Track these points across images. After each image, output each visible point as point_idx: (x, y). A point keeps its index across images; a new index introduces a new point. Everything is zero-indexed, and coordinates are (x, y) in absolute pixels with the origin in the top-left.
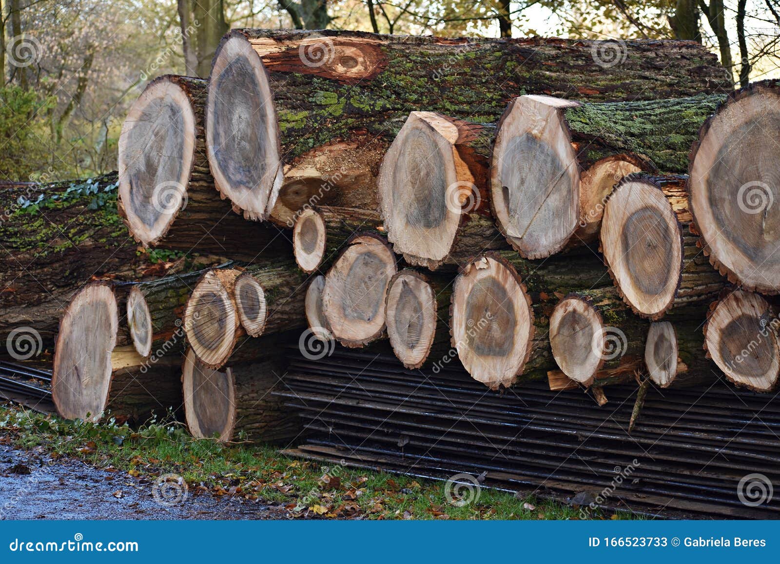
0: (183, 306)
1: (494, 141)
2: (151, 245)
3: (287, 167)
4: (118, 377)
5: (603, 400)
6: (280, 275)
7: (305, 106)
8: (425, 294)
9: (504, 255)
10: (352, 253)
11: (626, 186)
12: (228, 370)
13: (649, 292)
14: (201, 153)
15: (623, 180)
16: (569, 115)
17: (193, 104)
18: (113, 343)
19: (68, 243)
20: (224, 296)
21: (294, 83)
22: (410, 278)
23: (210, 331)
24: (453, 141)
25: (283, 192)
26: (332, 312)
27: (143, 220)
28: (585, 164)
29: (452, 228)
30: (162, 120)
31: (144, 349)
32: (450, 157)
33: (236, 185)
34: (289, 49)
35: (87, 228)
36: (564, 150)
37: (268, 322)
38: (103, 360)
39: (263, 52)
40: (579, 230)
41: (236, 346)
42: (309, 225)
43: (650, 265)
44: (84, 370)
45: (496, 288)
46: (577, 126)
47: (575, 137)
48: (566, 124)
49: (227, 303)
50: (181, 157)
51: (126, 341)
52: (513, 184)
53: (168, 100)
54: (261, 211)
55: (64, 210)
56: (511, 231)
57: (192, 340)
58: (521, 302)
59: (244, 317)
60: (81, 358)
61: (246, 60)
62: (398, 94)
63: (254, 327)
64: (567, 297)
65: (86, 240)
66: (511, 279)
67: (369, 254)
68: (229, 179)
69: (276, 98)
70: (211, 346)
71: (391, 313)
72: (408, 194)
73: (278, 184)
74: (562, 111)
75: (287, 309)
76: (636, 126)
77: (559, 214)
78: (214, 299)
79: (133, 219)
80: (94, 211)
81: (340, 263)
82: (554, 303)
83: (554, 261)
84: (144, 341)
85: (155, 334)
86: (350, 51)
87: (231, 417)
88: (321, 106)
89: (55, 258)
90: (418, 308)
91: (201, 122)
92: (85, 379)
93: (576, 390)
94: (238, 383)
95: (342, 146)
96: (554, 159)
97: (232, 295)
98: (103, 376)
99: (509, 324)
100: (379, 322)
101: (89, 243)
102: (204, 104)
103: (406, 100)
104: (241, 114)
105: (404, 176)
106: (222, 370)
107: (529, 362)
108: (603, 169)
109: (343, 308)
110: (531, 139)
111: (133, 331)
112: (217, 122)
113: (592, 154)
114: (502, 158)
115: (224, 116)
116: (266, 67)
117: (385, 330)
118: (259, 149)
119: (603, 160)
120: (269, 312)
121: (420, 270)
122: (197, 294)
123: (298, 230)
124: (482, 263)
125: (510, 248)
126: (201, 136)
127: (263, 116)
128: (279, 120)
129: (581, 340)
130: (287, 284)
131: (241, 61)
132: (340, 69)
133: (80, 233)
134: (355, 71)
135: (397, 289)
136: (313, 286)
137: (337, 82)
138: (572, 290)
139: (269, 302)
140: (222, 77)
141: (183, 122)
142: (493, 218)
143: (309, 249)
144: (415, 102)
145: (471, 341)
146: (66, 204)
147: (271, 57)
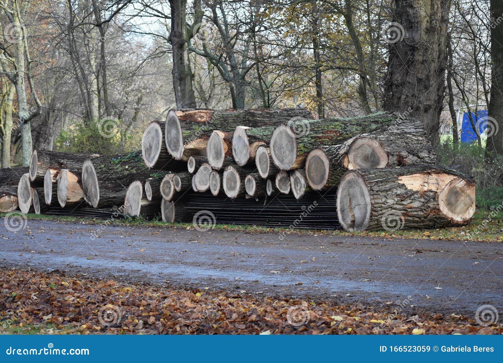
0: (159, 186)
1: (232, 138)
2: (151, 168)
3: (185, 146)
4: (142, 207)
5: (257, 200)
6: (185, 175)
7: (190, 129)
8: (218, 176)
9: (234, 165)
10: (202, 168)
11: (260, 148)
12: (173, 202)
13: (264, 172)
14: (164, 142)
15: (260, 146)
16: (247, 131)
17: (162, 129)
18: (141, 197)
19: (128, 172)
20: (170, 181)
21: (187, 123)
22: (214, 173)
23: (167, 191)
24: (223, 138)
25: (184, 152)
26: (197, 183)
27: (149, 161)
28: (251, 143)
29: (223, 159)
30: (153, 133)
31: (150, 198)
32: (222, 142)
33: (173, 151)
34: (186, 114)
35: (134, 167)
36: (246, 139)
37: (182, 187)
38: (138, 203)
39: (179, 115)
40: (250, 158)
41: (174, 195)
42: (191, 161)
43: (264, 166)
44: (133, 206)
45: (232, 173)
46: (249, 134)
47: (249, 136)
48: (246, 133)
49: (171, 183)
50: (159, 144)
51: (145, 197)
52: (236, 148)
53: (155, 128)
54: (179, 157)
55: (127, 162)
56: (236, 160)
57: (162, 193)
58: (238, 177)
59: (176, 187)
60: (132, 203)
61: (174, 117)
62: (215, 126)
63: (178, 189)
64: (248, 175)
65: (134, 171)
66: (236, 171)
67: (206, 168)
68: (171, 149)
69: (182, 128)
70: (167, 195)
71: (211, 182)
72: (213, 152)
73: (183, 150)
74: (246, 130)
75: (187, 184)
76: (266, 133)
77: (246, 155)
78: (168, 182)
79: (146, 161)
80: (136, 162)
81: (199, 171)
82: (245, 177)
83: (245, 167)
84: (150, 196)
85: (152, 194)
86: (202, 114)
87: (174, 215)
88: (195, 129)
89: (125, 177)
90: (216, 181)
91: (164, 134)
92: (133, 208)
93: (252, 199)
94: (175, 205)
95: (200, 140)
96: (244, 141)
97: (172, 181)
98: (138, 207)
99: (235, 182)
100: (208, 185)
101: (135, 172)
102: (164, 129)
103: (217, 127)
104: (174, 132)
105: (212, 147)
106: (170, 201)
107: (240, 192)
108: (256, 144)
109: (200, 182)
110: (240, 137)
111: (147, 193)
112: (168, 134)
113: (253, 140)
114: (234, 142)
115: (169, 132)
116: (179, 119)
117: (209, 187)
118: (178, 141)
119: (255, 142)
120: (182, 185)
121: (216, 170)
122: (163, 181)
123: (189, 162)
124: (229, 168)
125: (236, 164)
126: (164, 138)
127: (179, 132)
128: (183, 133)
129: (251, 185)
130: (187, 177)
131: (173, 117)
132: (199, 119)
133: (132, 169)
134: (203, 120)
135: (212, 176)
136: (193, 178)
137: (198, 123)
138: (249, 173)
139: (182, 182)
140: (169, 121)
141: (159, 134)
142: (233, 157)
143: (191, 167)
144: (220, 127)
145: (227, 187)
146: (127, 160)
147: (181, 117)
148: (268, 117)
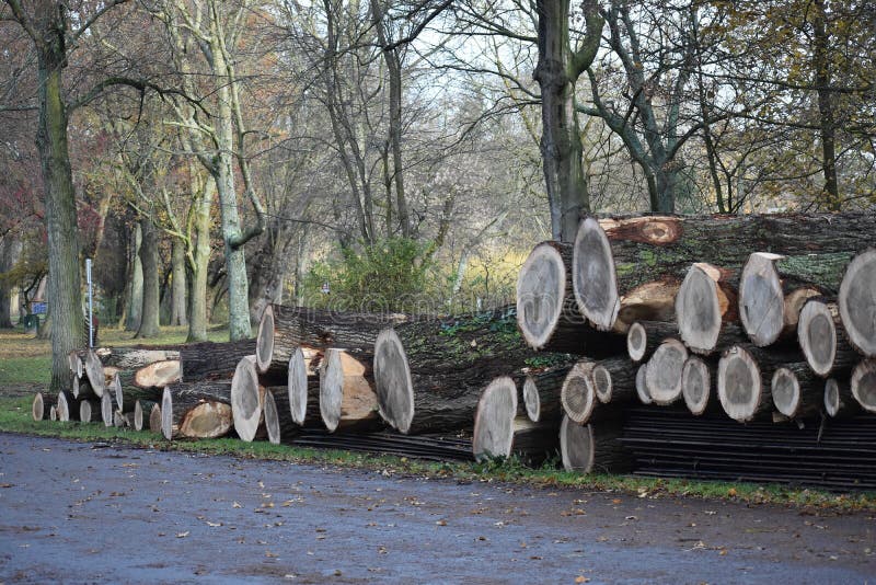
0: (560, 388)
1: (739, 279)
2: (539, 349)
3: (622, 298)
4: (517, 436)
5: (802, 427)
6: (620, 365)
7: (632, 260)
8: (703, 370)
9: (745, 345)
10: (662, 349)
11: (810, 303)
12: (589, 426)
13: (821, 362)
14: (569, 289)
15: (808, 300)
16: (778, 264)
17: (564, 259)
18: (515, 413)
19: (476, 355)
20: (586, 378)
21: (626, 247)
22: (694, 361)
23: (577, 401)
24: (716, 280)
25: (620, 313)
26: (651, 386)
27: (534, 334)
28: (787, 292)
29: (717, 330)
30: (544, 270)
31: (535, 417)
32: (715, 288)
33: (592, 309)
34: (622, 225)
35: (489, 344)
36: (776, 284)
37: (613, 393)
38: (508, 425)
39: (606, 227)
40: (786, 328)
41: (594, 411)
42: (637, 332)
43: (822, 347)
44: (495, 433)
45: (741, 363)
46: (783, 270)
47: (782, 276)
48: (776, 269)
49: (588, 383)
50: (557, 293)
51: (522, 413)
52: (750, 304)
53: (548, 257)
54: (607, 325)
55: (473, 332)
56: (750, 332)
57: (565, 406)
58: (755, 372)
59: (598, 391)
60: (492, 425)
61: (596, 232)
62: (690, 252)
63: (605, 397)
64: (780, 367)
65: (489, 353)
66: (749, 358)
67: (672, 349)
68: (587, 306)
69: (614, 256)
70: (578, 411)
71: (685, 383)
72: (692, 312)
73: (618, 308)
74: (774, 261)
75: (625, 385)
76: (819, 269)
77: (775, 320)
78: (580, 381)
79: (527, 333)
80: (493, 332)
81: (655, 355)
82: (774, 371)
83: (772, 348)
84: (534, 412)
85: (542, 407)
86: (660, 226)
87: (591, 458)
88: (641, 260)
89: (469, 365)
90: (700, 380)
91: (569, 271)
92: (496, 439)
93: (789, 423)
94: (595, 434)
95: (657, 284)
96: (771, 288)
97: (591, 378)
98: (508, 436)
99: (749, 384)
100: (678, 389)
101: (491, 354)
102: (571, 259)
103: (695, 255)
104: (594, 266)
105: (690, 301)
106: (585, 425)
107: (760, 406)
108: (799, 294)
109: (657, 382)
110: (759, 278)
111: (527, 405)
112: (579, 271)
113: (791, 286)
114: (745, 288)
115: (582, 267)
116: (609, 237)
117: (682, 394)
118: (605, 287)
119: (798, 289)
120: (614, 388)
121: (700, 356)
122: (569, 378)
123: (630, 336)
124: (733, 350)
125: (750, 341)
126: (569, 279)
127: (607, 267)
128: (616, 270)
129: (788, 392)
130: (625, 370)
131: (593, 234)
132: (654, 237)
133: (486, 347)
134: (664, 238)
135: (688, 369)
136: (640, 371)
137: (652, 245)
138: (781, 364)
139: (614, 381)
140: (581, 242)
141: (558, 270)
142: (740, 325)
143: (637, 347)
144: (701, 256)
145: (728, 396)
146: (474, 328)
147: (612, 231)
148: (807, 233)
